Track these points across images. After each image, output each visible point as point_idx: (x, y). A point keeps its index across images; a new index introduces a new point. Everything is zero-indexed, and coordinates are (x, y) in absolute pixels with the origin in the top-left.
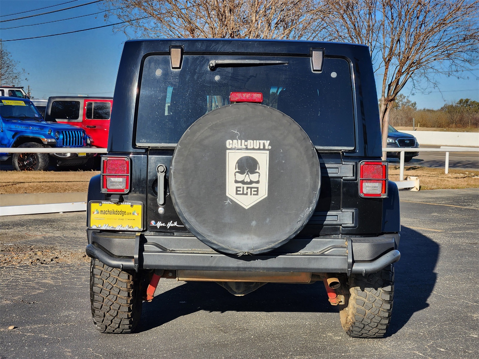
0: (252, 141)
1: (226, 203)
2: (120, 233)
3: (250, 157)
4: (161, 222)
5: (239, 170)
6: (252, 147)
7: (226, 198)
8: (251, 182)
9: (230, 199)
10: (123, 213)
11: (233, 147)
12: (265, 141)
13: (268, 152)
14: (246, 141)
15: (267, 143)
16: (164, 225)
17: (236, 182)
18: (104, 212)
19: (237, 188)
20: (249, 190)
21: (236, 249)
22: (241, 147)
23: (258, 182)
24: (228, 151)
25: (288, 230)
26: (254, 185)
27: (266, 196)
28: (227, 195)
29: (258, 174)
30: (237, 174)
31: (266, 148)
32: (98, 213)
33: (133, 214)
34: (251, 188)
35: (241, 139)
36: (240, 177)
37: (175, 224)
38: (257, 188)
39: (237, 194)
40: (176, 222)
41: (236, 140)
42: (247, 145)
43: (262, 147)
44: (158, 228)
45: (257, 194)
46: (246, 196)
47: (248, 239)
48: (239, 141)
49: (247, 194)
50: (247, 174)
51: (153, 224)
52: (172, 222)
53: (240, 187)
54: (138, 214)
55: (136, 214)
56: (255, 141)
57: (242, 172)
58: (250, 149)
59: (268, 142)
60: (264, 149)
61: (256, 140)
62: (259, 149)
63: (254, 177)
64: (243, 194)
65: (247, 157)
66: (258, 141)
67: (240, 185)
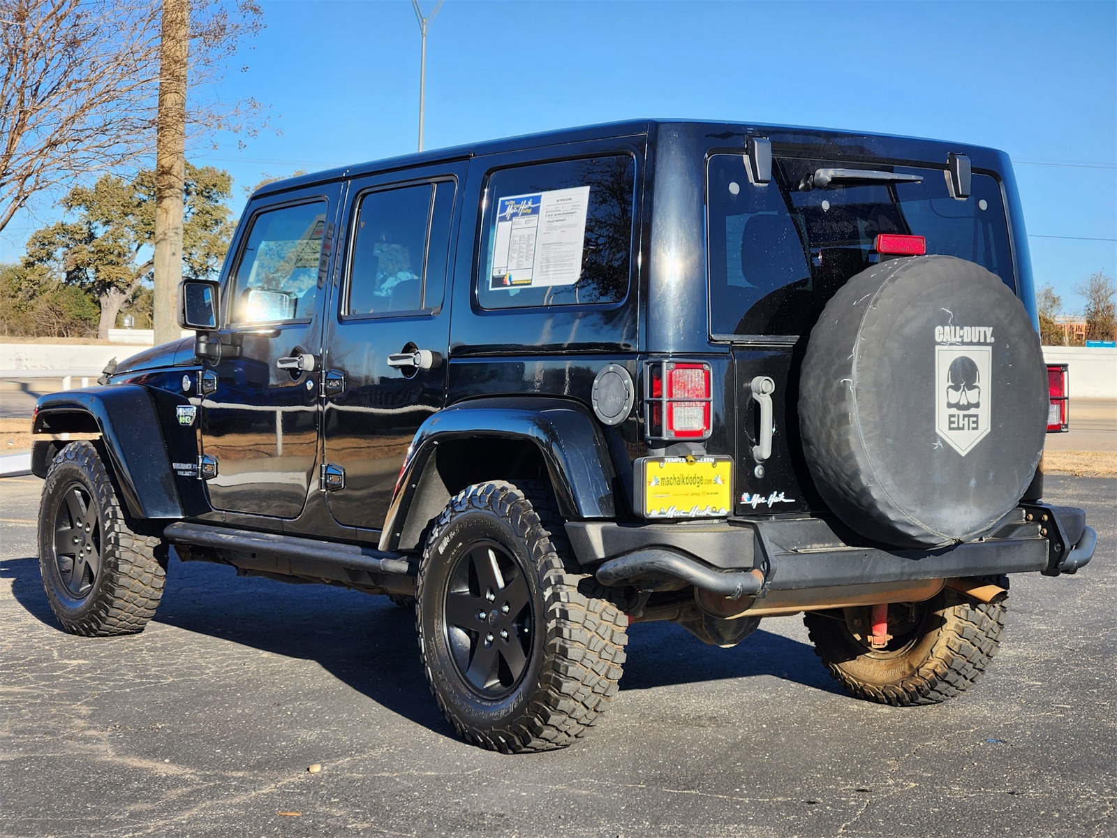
0: (968, 328)
1: (935, 446)
2: (683, 523)
3: (967, 358)
4: (759, 495)
5: (952, 382)
6: (969, 340)
7: (935, 437)
8: (969, 406)
9: (941, 438)
10: (698, 480)
11: (944, 340)
12: (986, 329)
13: (990, 348)
14: (962, 328)
15: (989, 331)
16: (763, 500)
17: (950, 405)
18: (666, 481)
19: (951, 416)
20: (966, 419)
21: (946, 534)
22: (954, 339)
23: (977, 405)
24: (937, 348)
25: (1016, 492)
26: (973, 411)
27: (989, 430)
28: (937, 431)
29: (977, 390)
30: (950, 389)
31: (988, 341)
32: (657, 484)
33: (716, 482)
34: (969, 416)
35: (955, 325)
36: (955, 396)
37: (782, 498)
38: (976, 416)
39: (951, 429)
40: (783, 493)
41: (948, 327)
42: (963, 336)
43: (982, 340)
44: (754, 508)
45: (976, 428)
46: (963, 431)
47: (966, 513)
48: (953, 328)
49: (963, 429)
50: (964, 390)
51: (746, 500)
52: (776, 493)
53: (954, 416)
54: (723, 481)
55: (719, 481)
56: (973, 328)
57: (956, 388)
58: (968, 344)
59: (991, 329)
60: (985, 344)
61: (975, 326)
62: (979, 343)
63: (972, 396)
64: (958, 428)
65: (963, 357)
66: (977, 328)
67: (954, 411)
